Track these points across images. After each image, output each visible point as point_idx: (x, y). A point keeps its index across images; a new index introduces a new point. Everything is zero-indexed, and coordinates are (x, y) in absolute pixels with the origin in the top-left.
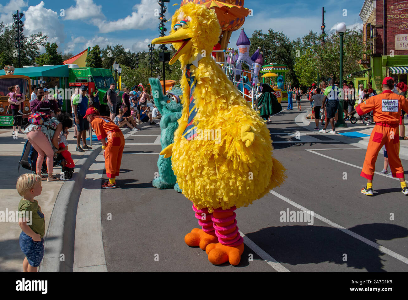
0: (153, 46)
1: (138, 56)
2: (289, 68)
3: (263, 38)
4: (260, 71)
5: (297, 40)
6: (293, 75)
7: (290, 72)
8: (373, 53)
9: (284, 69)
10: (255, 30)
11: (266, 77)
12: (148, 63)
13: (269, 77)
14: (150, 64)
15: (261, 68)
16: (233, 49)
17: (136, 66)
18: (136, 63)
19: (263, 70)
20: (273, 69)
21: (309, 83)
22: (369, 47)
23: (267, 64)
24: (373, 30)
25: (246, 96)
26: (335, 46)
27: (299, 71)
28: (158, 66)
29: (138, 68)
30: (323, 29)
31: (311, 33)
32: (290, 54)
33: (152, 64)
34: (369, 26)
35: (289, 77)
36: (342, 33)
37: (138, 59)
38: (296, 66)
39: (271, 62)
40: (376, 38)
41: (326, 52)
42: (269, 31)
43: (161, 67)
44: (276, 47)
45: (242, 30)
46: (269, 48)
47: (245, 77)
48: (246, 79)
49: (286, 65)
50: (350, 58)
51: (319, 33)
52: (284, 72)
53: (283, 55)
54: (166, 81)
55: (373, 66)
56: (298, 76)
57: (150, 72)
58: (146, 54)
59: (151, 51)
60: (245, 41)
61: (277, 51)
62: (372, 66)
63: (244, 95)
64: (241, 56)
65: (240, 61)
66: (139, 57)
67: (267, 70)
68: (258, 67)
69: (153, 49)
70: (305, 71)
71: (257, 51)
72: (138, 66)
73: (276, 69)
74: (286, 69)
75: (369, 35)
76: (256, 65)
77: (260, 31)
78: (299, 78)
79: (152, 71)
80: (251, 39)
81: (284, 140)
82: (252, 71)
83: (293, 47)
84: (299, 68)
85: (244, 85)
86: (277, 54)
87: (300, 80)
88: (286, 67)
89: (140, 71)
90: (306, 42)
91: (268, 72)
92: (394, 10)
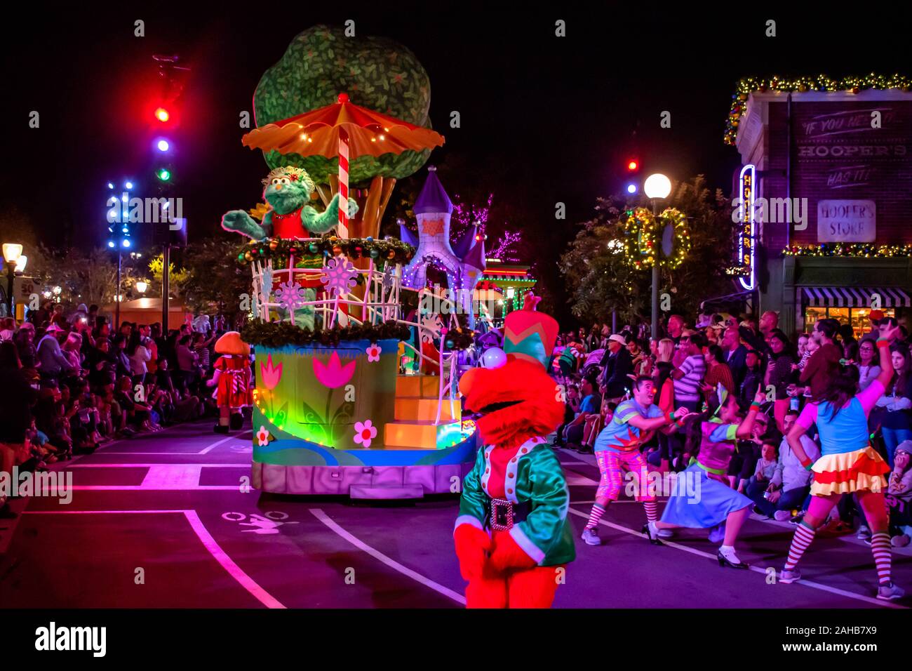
24: (761, 184)
34: (751, 174)
92: (814, 133)
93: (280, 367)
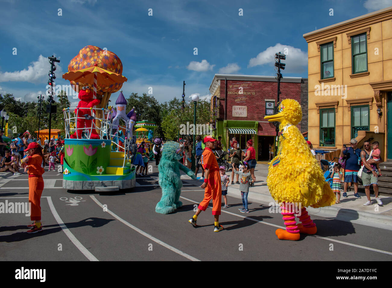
0: (42, 98)
1: (27, 105)
2: (158, 125)
3: (138, 99)
4: (135, 126)
5: (164, 103)
6: (160, 130)
7: (158, 128)
8: (218, 118)
9: (154, 125)
10: (132, 93)
11: (140, 131)
12: (37, 112)
13: (142, 131)
14: (38, 114)
15: (136, 124)
16: (113, 107)
17: (25, 114)
18: (25, 112)
19: (137, 125)
20: (145, 125)
21: (172, 137)
22: (215, 113)
23: (140, 121)
24: (218, 101)
25: (120, 147)
26: (191, 112)
27: (165, 127)
28: (46, 116)
29: (26, 116)
30: (183, 97)
31: (175, 99)
32: (158, 114)
33: (40, 114)
34: (215, 98)
35: (157, 131)
36: (196, 102)
37: (27, 109)
38: (163, 124)
39: (143, 119)
40: (220, 107)
41: (184, 115)
42: (143, 94)
43: (48, 117)
44: (148, 108)
45: (121, 92)
46: (143, 108)
47: (120, 131)
48: (120, 133)
49: (155, 123)
50: (201, 121)
51: (180, 99)
52: (153, 128)
53: (153, 114)
54: (51, 130)
55: (218, 128)
56: (164, 132)
57: (38, 120)
58: (35, 104)
59: (40, 102)
60: (123, 101)
61: (148, 111)
62: (216, 127)
63: (119, 147)
64: (118, 113)
65: (118, 118)
66: (29, 106)
67: (140, 125)
68: (133, 123)
69: (43, 101)
70: (169, 128)
71: (132, 110)
72: (27, 115)
73: (147, 125)
74: (155, 126)
75: (215, 104)
76: (130, 122)
77: (136, 94)
78: (165, 133)
79: (40, 120)
80: (128, 100)
81: (150, 183)
82: (127, 126)
83: (161, 108)
84: (165, 125)
85: (119, 138)
86: (149, 113)
87: (165, 134)
88: (155, 124)
89: (28, 119)
90: (171, 105)
91: (141, 127)
92: (232, 88)
93: (73, 149)
